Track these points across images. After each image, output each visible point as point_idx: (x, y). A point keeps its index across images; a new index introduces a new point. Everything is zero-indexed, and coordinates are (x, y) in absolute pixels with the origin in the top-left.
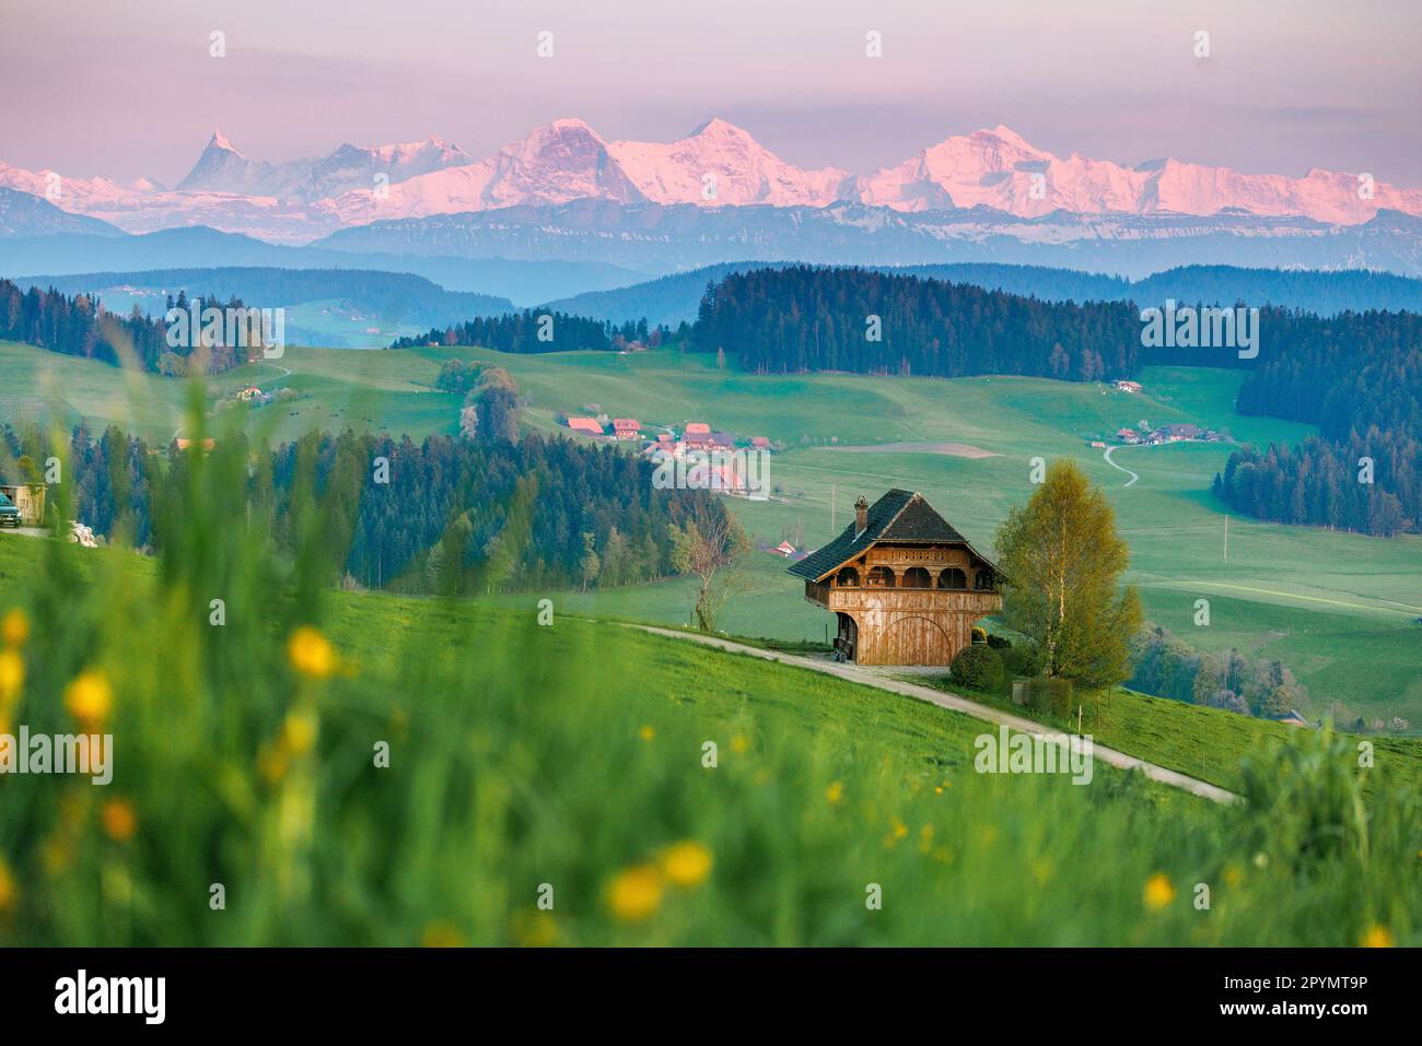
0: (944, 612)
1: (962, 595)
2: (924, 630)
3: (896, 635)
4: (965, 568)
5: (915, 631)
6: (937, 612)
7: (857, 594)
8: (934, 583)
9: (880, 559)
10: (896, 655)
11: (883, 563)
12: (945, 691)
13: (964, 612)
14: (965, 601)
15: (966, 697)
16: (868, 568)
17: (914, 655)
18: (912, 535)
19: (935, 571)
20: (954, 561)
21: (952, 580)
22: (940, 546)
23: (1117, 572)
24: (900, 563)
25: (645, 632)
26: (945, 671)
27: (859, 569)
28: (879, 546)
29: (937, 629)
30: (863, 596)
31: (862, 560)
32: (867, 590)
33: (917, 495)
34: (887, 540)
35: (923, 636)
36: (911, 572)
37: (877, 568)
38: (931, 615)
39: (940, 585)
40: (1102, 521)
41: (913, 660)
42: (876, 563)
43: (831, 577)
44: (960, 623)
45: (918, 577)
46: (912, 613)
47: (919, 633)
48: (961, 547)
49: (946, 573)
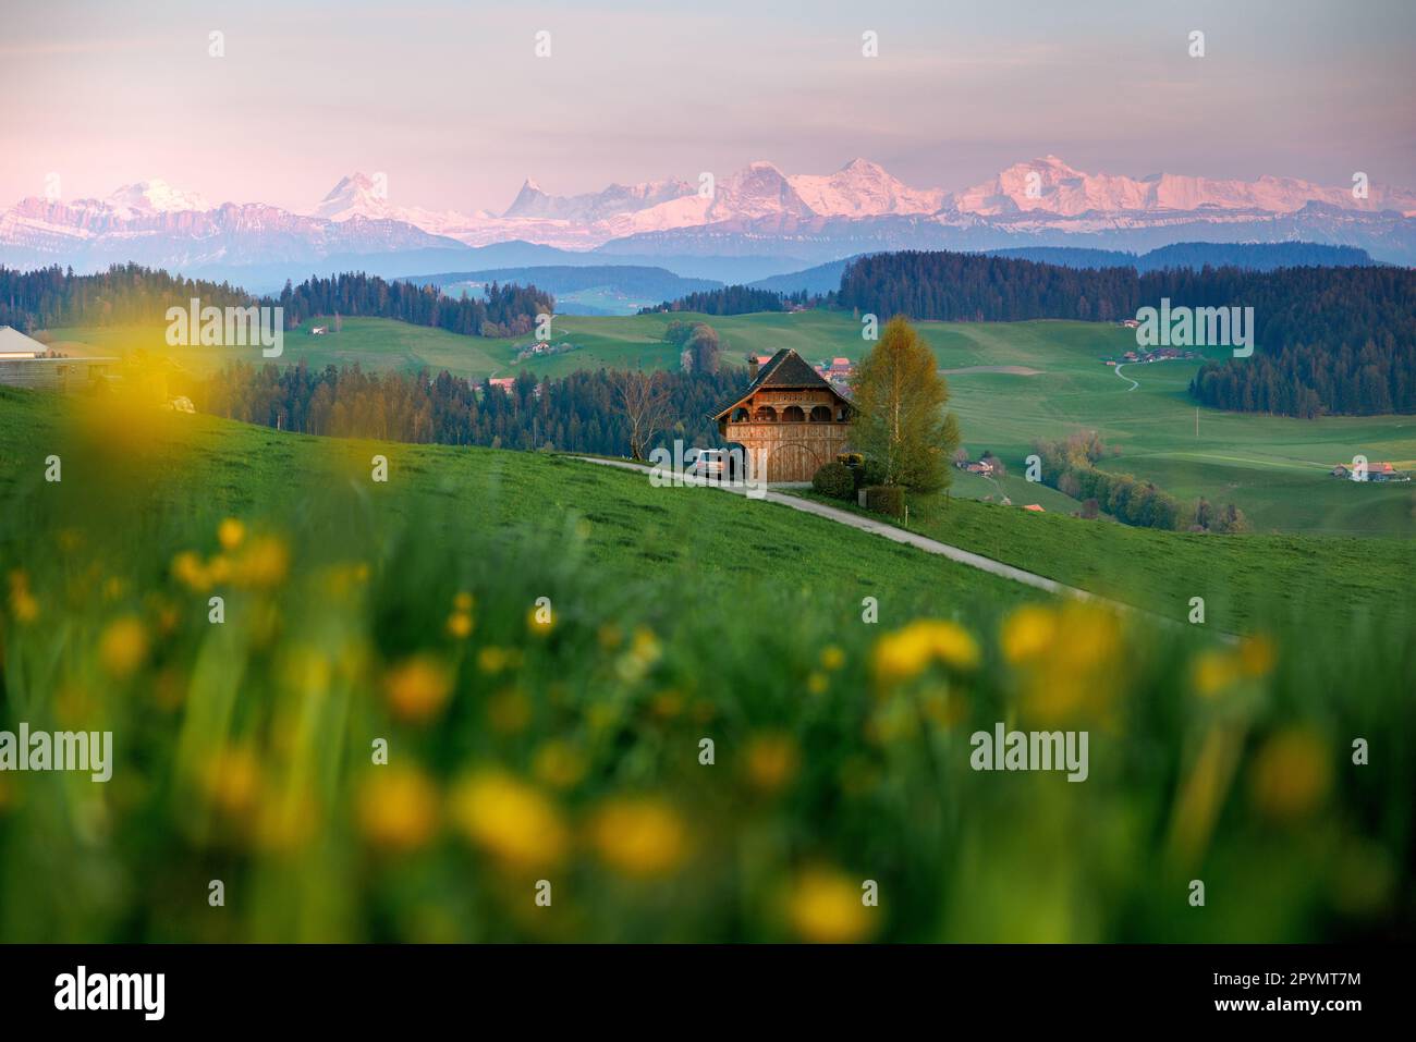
0: (815, 440)
1: (829, 427)
2: (800, 454)
3: (779, 459)
4: (830, 405)
5: (793, 456)
6: (809, 441)
7: (747, 428)
8: (807, 418)
9: (763, 401)
10: (779, 473)
11: (767, 404)
12: (807, 498)
13: (831, 440)
14: (831, 431)
15: (822, 503)
16: (756, 408)
17: (793, 474)
18: (788, 381)
19: (807, 408)
20: (822, 401)
21: (821, 415)
22: (811, 389)
23: (941, 404)
24: (780, 404)
25: (584, 462)
26: (809, 484)
27: (749, 409)
28: (763, 390)
29: (810, 453)
30: (752, 430)
31: (750, 402)
32: (755, 425)
33: (792, 350)
34: (768, 386)
35: (800, 459)
36: (789, 410)
37: (762, 408)
38: (805, 443)
39: (812, 419)
40: (927, 364)
41: (793, 477)
42: (762, 404)
43: (727, 416)
44: (828, 448)
45: (794, 414)
46: (790, 443)
47: (796, 456)
48: (826, 389)
49: (816, 410)
